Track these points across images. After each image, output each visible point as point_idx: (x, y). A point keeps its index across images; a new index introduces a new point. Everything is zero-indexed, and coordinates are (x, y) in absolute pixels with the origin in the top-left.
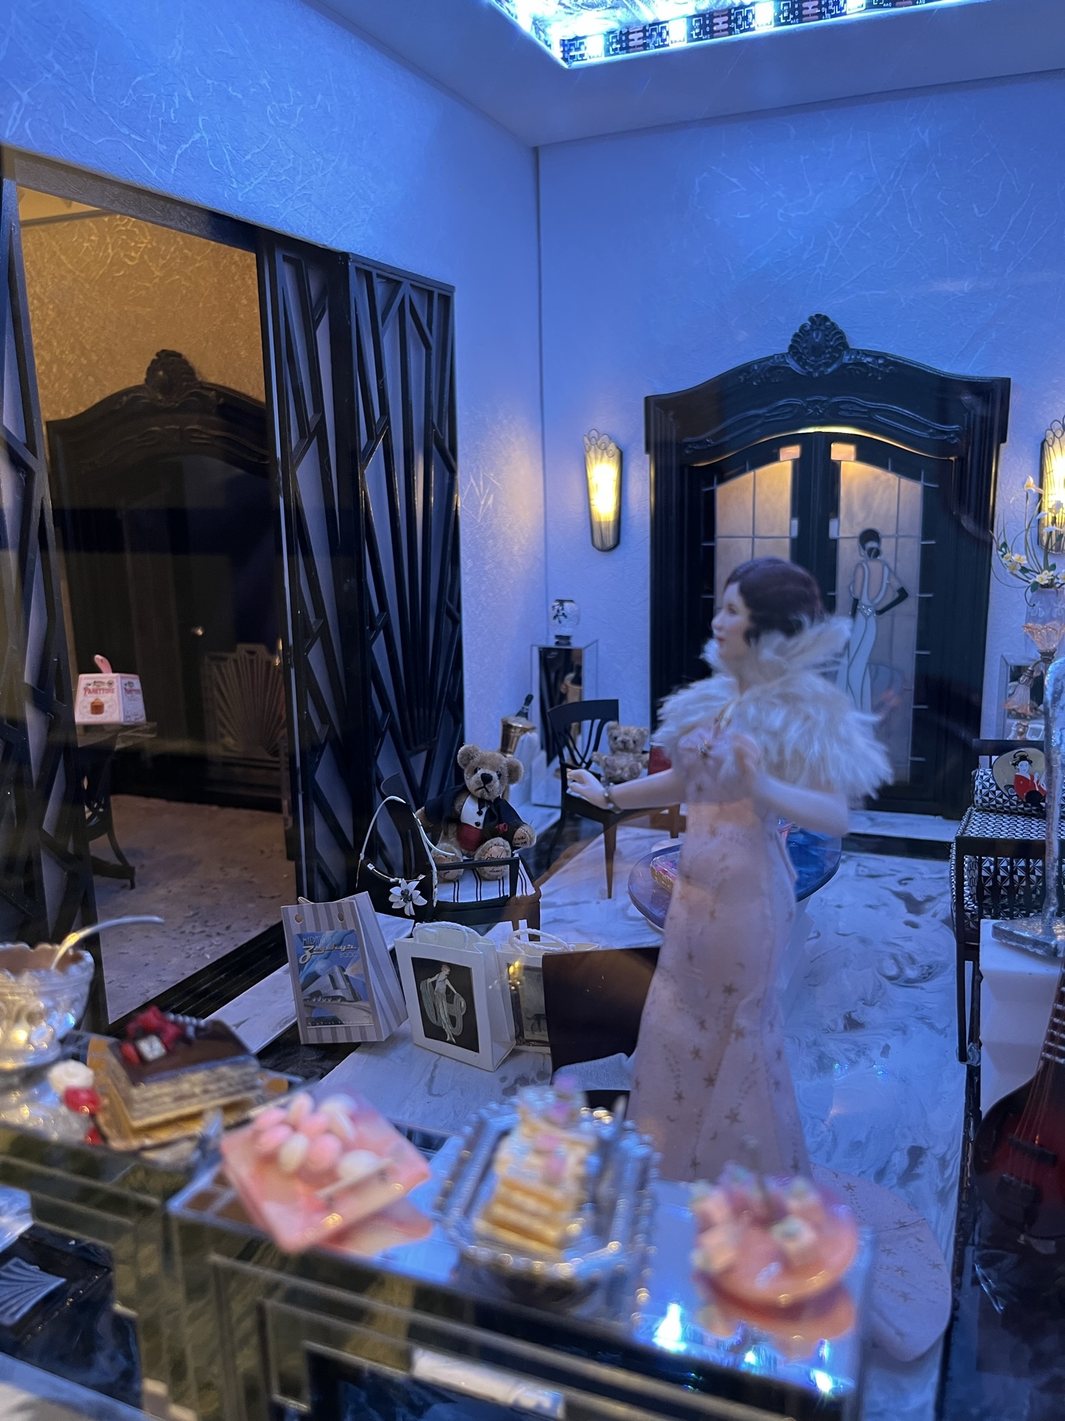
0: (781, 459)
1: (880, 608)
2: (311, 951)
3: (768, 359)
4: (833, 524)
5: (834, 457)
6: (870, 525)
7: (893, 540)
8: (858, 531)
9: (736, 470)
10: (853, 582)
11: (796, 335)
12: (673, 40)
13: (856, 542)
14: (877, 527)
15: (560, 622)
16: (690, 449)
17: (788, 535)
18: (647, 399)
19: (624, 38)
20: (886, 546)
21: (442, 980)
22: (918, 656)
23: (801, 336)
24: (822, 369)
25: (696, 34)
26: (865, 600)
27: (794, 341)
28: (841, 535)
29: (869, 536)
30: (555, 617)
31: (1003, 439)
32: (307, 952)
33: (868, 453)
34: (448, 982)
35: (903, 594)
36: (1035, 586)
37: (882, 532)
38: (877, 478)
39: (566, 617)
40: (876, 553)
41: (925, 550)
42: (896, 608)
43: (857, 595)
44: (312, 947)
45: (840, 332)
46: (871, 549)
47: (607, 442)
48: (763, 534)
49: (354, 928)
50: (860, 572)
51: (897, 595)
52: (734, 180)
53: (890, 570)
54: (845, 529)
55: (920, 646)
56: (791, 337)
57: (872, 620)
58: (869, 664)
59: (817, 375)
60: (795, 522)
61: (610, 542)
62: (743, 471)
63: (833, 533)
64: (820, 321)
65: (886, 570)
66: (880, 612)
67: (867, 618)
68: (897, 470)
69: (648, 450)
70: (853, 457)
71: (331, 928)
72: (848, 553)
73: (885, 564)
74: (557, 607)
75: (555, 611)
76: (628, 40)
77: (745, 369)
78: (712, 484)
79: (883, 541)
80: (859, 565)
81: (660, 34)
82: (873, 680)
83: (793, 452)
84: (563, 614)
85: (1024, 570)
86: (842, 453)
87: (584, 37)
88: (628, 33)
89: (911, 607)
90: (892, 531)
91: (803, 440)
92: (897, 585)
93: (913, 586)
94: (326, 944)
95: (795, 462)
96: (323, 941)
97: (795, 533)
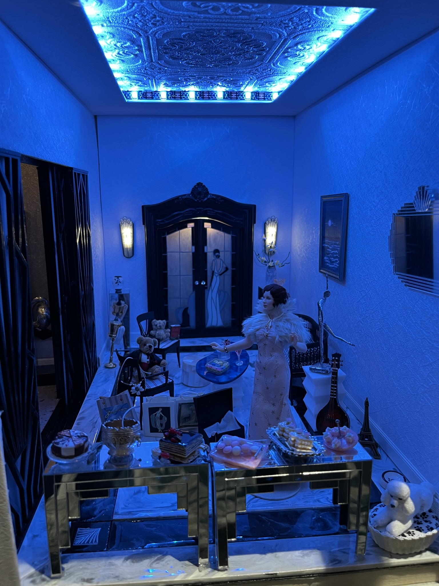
0: (188, 227)
1: (220, 273)
2: (110, 413)
3: (185, 195)
4: (205, 248)
5: (205, 227)
6: (216, 248)
7: (223, 252)
8: (213, 250)
9: (173, 230)
10: (212, 266)
11: (193, 189)
12: (162, 98)
13: (212, 253)
14: (218, 248)
15: (118, 285)
16: (158, 224)
17: (191, 251)
18: (143, 206)
19: (145, 94)
20: (221, 254)
21: (159, 413)
22: (232, 288)
23: (194, 189)
24: (202, 200)
25: (170, 97)
26: (216, 271)
27: (192, 190)
28: (208, 251)
29: (216, 251)
30: (116, 283)
31: (255, 223)
32: (108, 414)
33: (214, 226)
34: (161, 413)
35: (227, 269)
36: (269, 267)
37: (220, 250)
38: (218, 233)
39: (120, 283)
40: (218, 257)
41: (233, 255)
42: (225, 273)
43: (213, 270)
44: (110, 412)
45: (207, 189)
46: (217, 256)
47: (130, 221)
48: (183, 251)
49: (127, 402)
50: (214, 262)
51: (225, 269)
52: (169, 136)
53: (223, 262)
54: (209, 249)
55: (233, 284)
56: (191, 189)
57: (218, 277)
58: (218, 291)
59: (200, 201)
60: (194, 247)
61: (131, 255)
62: (175, 231)
63: (205, 251)
64: (200, 184)
65: (222, 262)
66: (220, 275)
67: (217, 277)
68: (223, 231)
69: (144, 224)
70: (210, 227)
71: (117, 404)
72: (210, 257)
73: (221, 260)
74: (117, 279)
75: (116, 281)
76: (146, 95)
77: (177, 198)
78: (165, 235)
79: (221, 253)
80: (214, 260)
81: (158, 95)
82: (219, 296)
83: (192, 225)
84: (119, 282)
85: (265, 262)
86: (207, 225)
87: (131, 91)
88: (146, 93)
89: (229, 272)
90: (223, 250)
91: (195, 221)
92: (225, 266)
93: (230, 266)
94: (115, 410)
95: (192, 228)
96: (114, 409)
97: (194, 251)
